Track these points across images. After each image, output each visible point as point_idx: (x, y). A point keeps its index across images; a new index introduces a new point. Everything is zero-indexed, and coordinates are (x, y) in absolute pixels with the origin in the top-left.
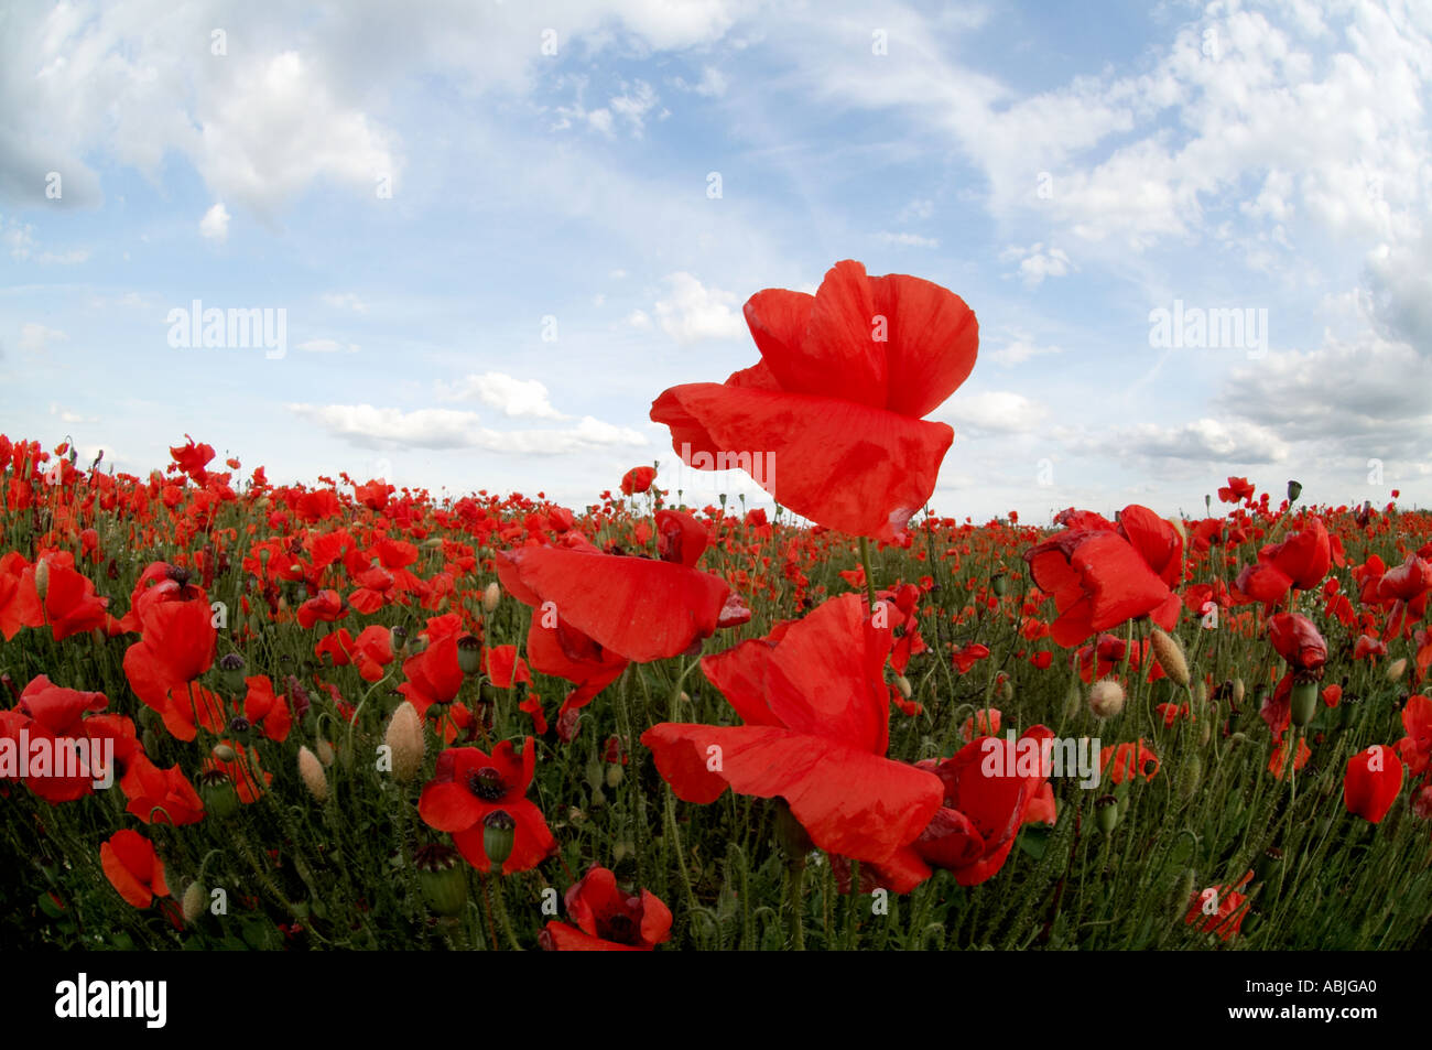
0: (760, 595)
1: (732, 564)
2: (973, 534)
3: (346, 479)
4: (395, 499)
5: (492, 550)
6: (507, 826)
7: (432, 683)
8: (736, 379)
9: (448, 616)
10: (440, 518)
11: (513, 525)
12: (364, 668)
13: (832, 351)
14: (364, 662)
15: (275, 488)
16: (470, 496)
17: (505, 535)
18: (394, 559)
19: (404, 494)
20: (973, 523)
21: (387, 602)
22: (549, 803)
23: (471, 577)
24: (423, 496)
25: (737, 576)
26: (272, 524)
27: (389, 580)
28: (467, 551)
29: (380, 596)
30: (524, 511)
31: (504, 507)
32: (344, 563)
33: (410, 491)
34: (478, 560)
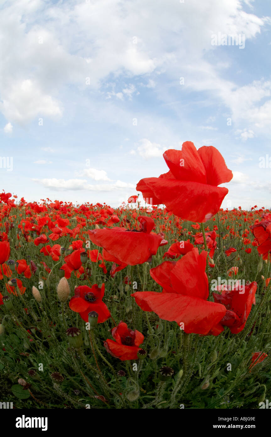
0: (169, 232)
1: (161, 223)
2: (228, 213)
3: (49, 200)
4: (63, 205)
5: (91, 220)
6: (96, 316)
7: (73, 264)
8: (162, 176)
9: (79, 241)
10: (76, 211)
11: (97, 212)
12: (53, 257)
13: (190, 166)
14: (53, 255)
15: (28, 203)
16: (84, 204)
17: (95, 215)
18: (62, 224)
19: (65, 204)
20: (228, 210)
21: (60, 237)
22: (107, 293)
23: (85, 228)
24: (71, 204)
25: (162, 227)
26: (26, 214)
27: (61, 231)
28: (84, 220)
29: (58, 235)
30: (100, 208)
31: (94, 207)
32: (48, 225)
33: (67, 203)
34: (87, 223)
